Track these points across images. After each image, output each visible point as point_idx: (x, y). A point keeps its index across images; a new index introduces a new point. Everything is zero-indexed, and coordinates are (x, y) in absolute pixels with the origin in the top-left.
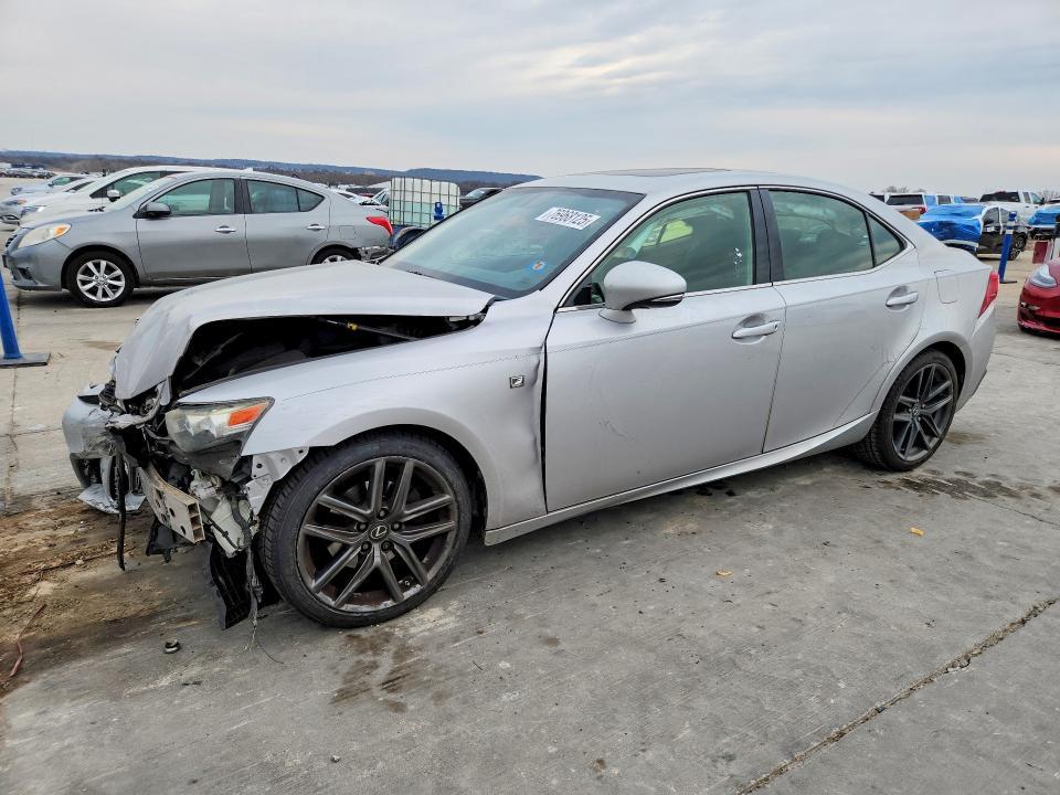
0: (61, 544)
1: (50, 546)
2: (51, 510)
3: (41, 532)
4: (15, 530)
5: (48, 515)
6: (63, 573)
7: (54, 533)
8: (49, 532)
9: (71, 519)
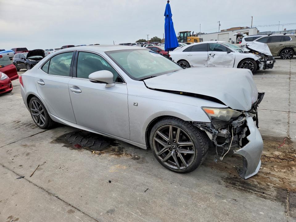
0: (269, 166)
1: (273, 167)
2: (269, 184)
3: (275, 174)
4: (285, 180)
5: (271, 182)
6: (271, 156)
7: (270, 171)
8: (272, 173)
9: (263, 175)
